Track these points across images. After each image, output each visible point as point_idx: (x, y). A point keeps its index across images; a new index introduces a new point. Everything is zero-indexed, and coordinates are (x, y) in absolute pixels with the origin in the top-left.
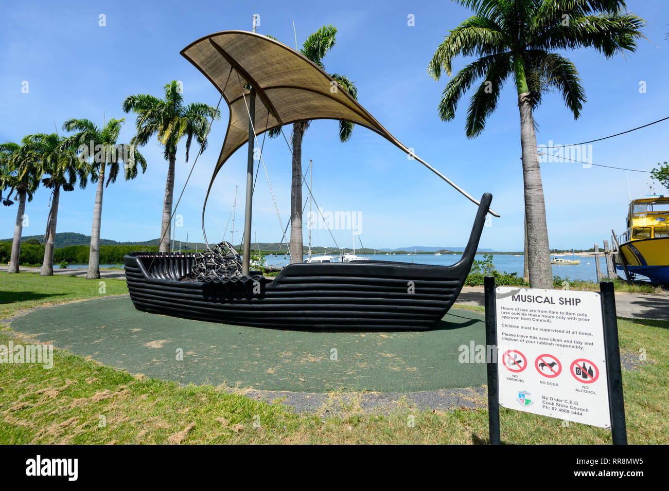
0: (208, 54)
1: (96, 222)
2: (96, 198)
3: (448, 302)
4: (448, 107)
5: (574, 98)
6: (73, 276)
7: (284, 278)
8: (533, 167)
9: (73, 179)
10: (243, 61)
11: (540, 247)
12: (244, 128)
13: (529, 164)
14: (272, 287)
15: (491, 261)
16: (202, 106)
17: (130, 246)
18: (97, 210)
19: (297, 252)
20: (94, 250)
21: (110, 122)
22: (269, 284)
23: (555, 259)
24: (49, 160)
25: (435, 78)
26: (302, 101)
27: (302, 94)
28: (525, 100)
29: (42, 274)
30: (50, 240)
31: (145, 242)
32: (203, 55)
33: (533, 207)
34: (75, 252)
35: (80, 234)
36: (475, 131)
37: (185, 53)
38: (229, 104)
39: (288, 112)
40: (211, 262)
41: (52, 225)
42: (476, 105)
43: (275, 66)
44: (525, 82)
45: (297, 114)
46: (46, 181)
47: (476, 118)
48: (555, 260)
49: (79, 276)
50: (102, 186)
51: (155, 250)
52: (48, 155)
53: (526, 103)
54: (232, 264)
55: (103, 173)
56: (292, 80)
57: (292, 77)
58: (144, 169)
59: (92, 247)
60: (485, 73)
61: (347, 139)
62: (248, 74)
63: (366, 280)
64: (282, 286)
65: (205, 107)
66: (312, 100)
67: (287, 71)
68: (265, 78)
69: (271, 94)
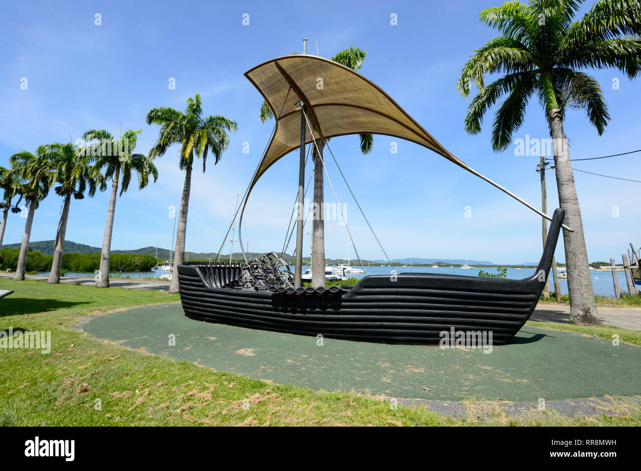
0: (270, 75)
1: (108, 230)
2: (109, 207)
3: (524, 315)
4: (474, 123)
5: (598, 116)
6: (78, 283)
7: (362, 289)
8: (568, 181)
9: (83, 187)
10: (301, 82)
11: (579, 260)
12: (286, 142)
13: (564, 177)
14: (348, 298)
15: (505, 274)
16: (219, 118)
17: (124, 254)
18: (109, 219)
19: (320, 263)
20: (105, 259)
21: (127, 133)
22: (345, 295)
23: (562, 272)
24: (64, 169)
25: (464, 95)
26: (349, 117)
27: (351, 111)
28: (556, 116)
29: (50, 281)
30: (58, 248)
31: (134, 251)
32: (265, 76)
33: (570, 221)
34: (68, 260)
35: (71, 241)
36: (502, 145)
37: (249, 74)
38: (277, 120)
39: (331, 127)
40: (258, 272)
41: (61, 232)
42: (501, 119)
43: (333, 86)
44: (555, 99)
45: (339, 129)
46: (58, 190)
47: (502, 132)
48: (562, 274)
49: (83, 284)
50: (116, 194)
51: (148, 258)
52: (63, 164)
53: (557, 119)
54: (281, 274)
55: (117, 182)
56: (344, 98)
57: (346, 95)
58: (156, 178)
59: (103, 255)
60: (511, 89)
61: (369, 152)
62: (302, 92)
63: (445, 293)
64: (359, 297)
65: (223, 119)
66: (360, 117)
67: (343, 90)
68: (318, 96)
69: (319, 112)
